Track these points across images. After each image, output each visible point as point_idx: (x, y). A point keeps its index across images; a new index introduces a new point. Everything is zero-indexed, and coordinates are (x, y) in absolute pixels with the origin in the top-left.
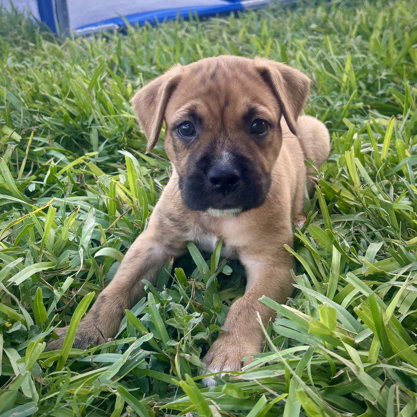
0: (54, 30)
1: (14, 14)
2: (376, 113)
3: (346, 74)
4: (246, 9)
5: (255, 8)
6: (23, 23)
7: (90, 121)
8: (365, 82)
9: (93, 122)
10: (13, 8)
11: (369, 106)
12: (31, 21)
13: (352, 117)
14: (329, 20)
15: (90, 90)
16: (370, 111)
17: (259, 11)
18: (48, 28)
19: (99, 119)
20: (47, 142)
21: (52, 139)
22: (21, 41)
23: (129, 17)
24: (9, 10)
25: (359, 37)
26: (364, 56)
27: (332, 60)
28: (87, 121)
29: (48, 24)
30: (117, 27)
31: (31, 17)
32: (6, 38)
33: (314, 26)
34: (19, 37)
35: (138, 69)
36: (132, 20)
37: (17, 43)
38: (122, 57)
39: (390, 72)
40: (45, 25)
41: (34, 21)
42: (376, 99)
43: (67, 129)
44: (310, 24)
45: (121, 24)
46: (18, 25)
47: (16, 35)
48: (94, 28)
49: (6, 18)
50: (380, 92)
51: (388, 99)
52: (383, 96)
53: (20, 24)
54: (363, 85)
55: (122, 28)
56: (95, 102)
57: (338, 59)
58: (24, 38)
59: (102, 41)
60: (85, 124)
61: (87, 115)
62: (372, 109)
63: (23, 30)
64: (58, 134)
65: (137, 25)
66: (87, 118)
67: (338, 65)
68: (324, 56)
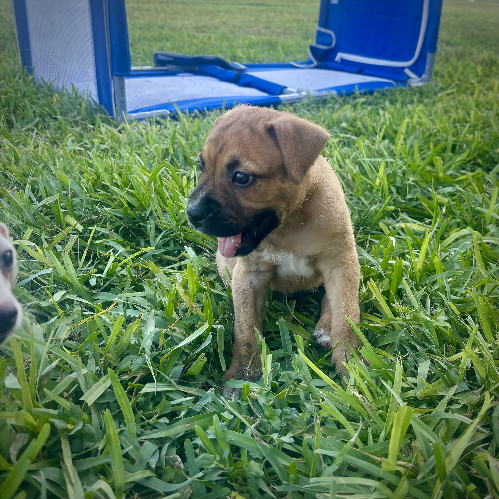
0: (112, 114)
1: (74, 95)
2: (405, 216)
3: (379, 178)
4: (284, 102)
5: (291, 102)
6: (84, 105)
7: (148, 213)
8: (395, 186)
9: (151, 213)
10: (73, 89)
11: (399, 210)
12: (90, 102)
13: (385, 218)
14: (358, 120)
15: (149, 183)
16: (401, 214)
17: (294, 104)
18: (105, 110)
19: (156, 211)
20: (107, 233)
21: (111, 230)
22: (80, 122)
23: (179, 103)
24: (70, 90)
25: (387, 141)
26: (392, 160)
27: (364, 161)
28: (144, 212)
29: (106, 108)
30: (169, 113)
31: (90, 99)
32: (66, 118)
33: (344, 125)
34: (78, 118)
35: (191, 159)
36: (182, 107)
37: (76, 123)
38: (175, 146)
39: (417, 178)
40: (103, 107)
41: (93, 104)
42: (405, 203)
43: (126, 220)
44: (341, 123)
45: (172, 109)
46: (78, 106)
47: (76, 116)
48: (148, 113)
49: (66, 98)
50: (409, 196)
51: (415, 203)
52: (411, 200)
53: (80, 105)
54: (393, 189)
55: (173, 114)
56: (153, 195)
57: (370, 161)
58: (83, 120)
59: (156, 127)
60: (143, 215)
61: (146, 207)
62: (402, 212)
63: (83, 112)
64: (117, 224)
65: (187, 112)
66: (144, 210)
67: (370, 166)
68: (357, 158)
